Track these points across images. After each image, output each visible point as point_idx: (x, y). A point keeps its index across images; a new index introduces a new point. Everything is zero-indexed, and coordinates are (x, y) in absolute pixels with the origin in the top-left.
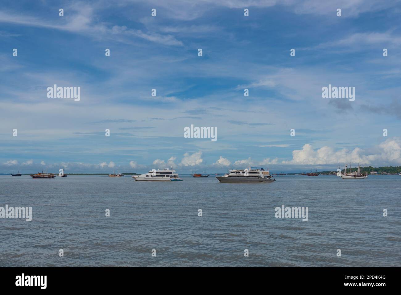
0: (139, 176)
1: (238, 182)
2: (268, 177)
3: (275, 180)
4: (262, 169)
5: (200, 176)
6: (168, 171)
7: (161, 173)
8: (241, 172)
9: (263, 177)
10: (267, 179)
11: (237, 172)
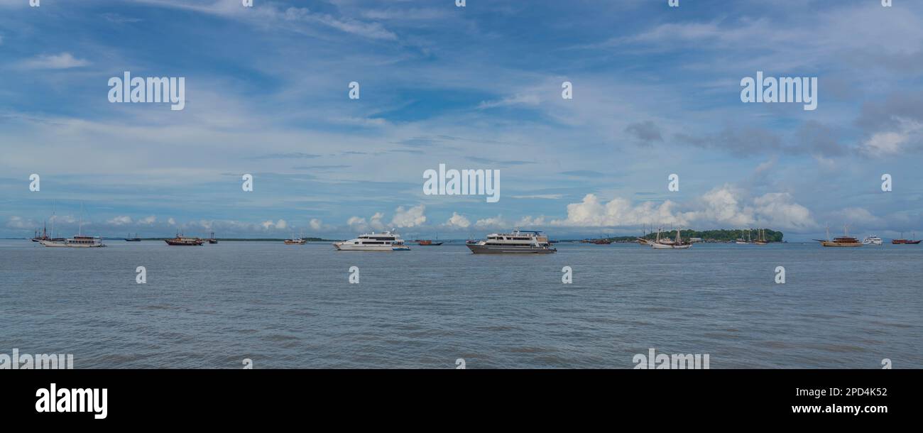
0: (345, 243)
1: (500, 252)
2: (545, 245)
3: (555, 250)
4: (536, 233)
5: (429, 243)
6: (388, 235)
7: (378, 238)
8: (505, 238)
9: (538, 246)
10: (544, 248)
11: (498, 238)
